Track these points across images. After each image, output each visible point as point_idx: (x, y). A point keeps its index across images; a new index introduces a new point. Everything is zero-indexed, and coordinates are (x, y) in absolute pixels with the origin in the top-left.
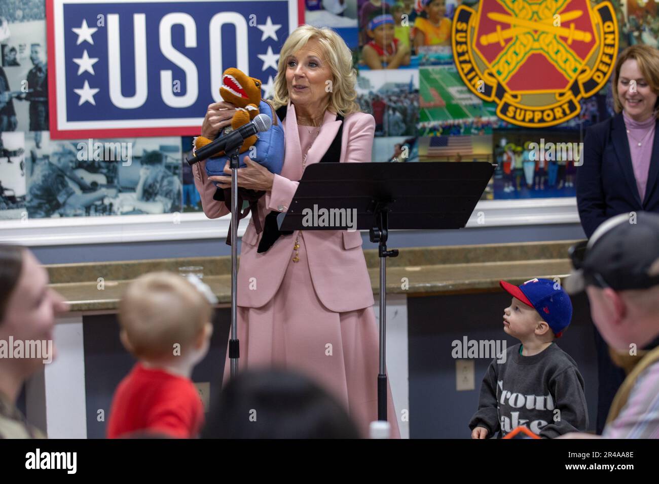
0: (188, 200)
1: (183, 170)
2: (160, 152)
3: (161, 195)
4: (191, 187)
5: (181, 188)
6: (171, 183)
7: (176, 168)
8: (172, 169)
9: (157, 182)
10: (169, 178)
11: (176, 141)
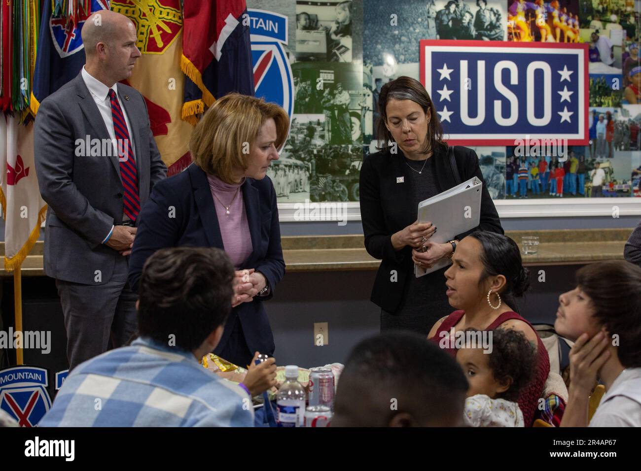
0: (509, 191)
1: (507, 170)
2: (492, 157)
3: (492, 186)
4: (511, 181)
5: (505, 182)
6: (498, 178)
7: (502, 168)
8: (499, 168)
9: (489, 177)
10: (497, 175)
11: (502, 150)
